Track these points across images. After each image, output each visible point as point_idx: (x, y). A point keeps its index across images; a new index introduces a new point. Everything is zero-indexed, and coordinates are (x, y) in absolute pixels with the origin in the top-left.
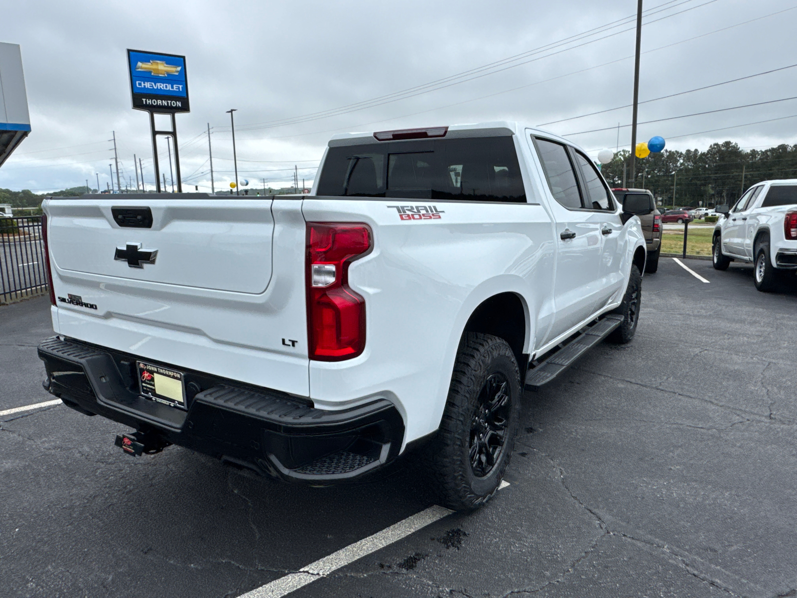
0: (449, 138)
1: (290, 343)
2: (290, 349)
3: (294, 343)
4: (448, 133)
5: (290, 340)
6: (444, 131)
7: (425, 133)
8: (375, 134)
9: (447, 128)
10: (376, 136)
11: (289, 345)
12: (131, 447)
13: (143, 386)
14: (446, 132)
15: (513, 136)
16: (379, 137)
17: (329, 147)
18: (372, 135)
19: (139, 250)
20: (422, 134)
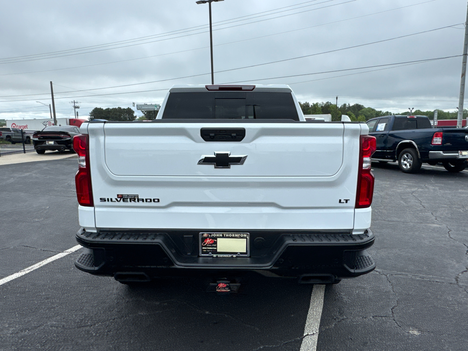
0: (256, 91)
1: (345, 201)
2: (345, 205)
3: (347, 201)
4: (255, 89)
5: (344, 200)
6: (253, 87)
7: (241, 88)
8: (206, 86)
9: (255, 86)
10: (208, 87)
11: (344, 203)
12: (226, 288)
13: (203, 250)
14: (254, 88)
15: (291, 93)
16: (209, 89)
17: (170, 93)
18: (205, 87)
19: (229, 156)
20: (239, 89)
